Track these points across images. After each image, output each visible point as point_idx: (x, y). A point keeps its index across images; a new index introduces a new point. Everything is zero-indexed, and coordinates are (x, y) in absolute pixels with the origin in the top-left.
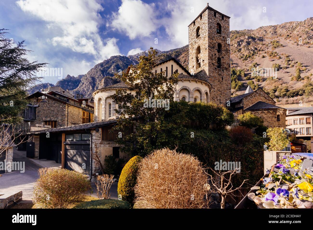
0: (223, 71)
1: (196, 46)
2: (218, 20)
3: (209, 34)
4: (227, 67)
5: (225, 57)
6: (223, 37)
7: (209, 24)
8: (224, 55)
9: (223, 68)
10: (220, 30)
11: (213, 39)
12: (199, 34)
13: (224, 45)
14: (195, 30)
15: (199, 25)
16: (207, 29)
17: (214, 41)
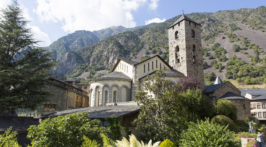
0: (198, 66)
1: (175, 45)
2: (192, 27)
3: (186, 38)
4: (201, 63)
5: (198, 55)
6: (197, 40)
7: (186, 31)
8: (198, 54)
9: (198, 64)
10: (194, 34)
11: (189, 42)
12: (177, 36)
13: (198, 46)
14: (174, 33)
15: (177, 30)
16: (185, 34)
17: (190, 43)
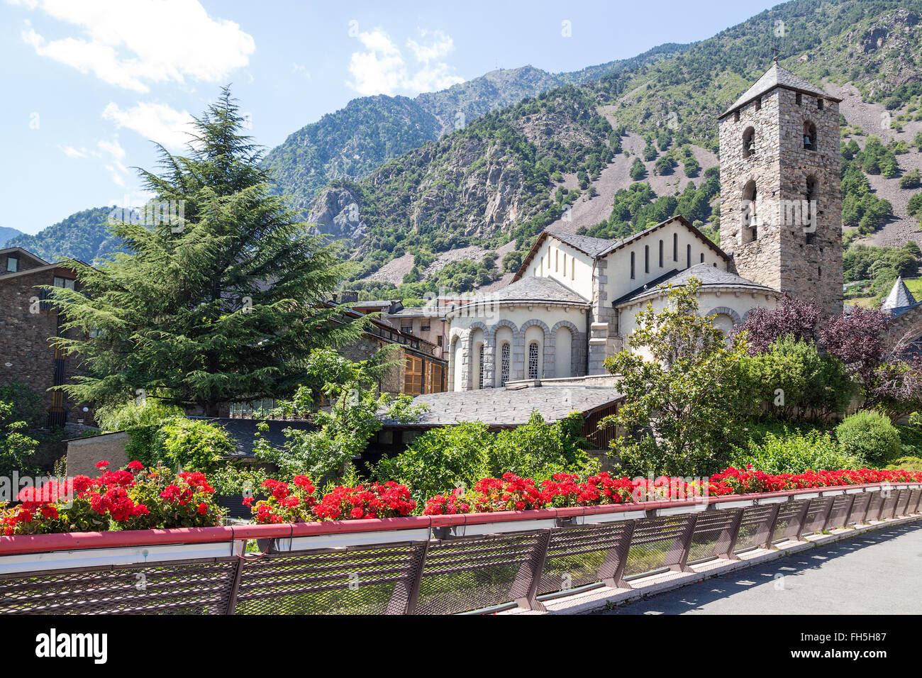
0: (821, 250)
1: (743, 180)
2: (808, 112)
3: (782, 153)
4: (833, 238)
5: (826, 211)
6: (823, 157)
7: (781, 128)
8: (825, 207)
9: (822, 241)
10: (813, 138)
11: (792, 167)
12: (752, 147)
13: (826, 178)
14: (740, 135)
15: (752, 124)
16: (778, 141)
17: (796, 171)
